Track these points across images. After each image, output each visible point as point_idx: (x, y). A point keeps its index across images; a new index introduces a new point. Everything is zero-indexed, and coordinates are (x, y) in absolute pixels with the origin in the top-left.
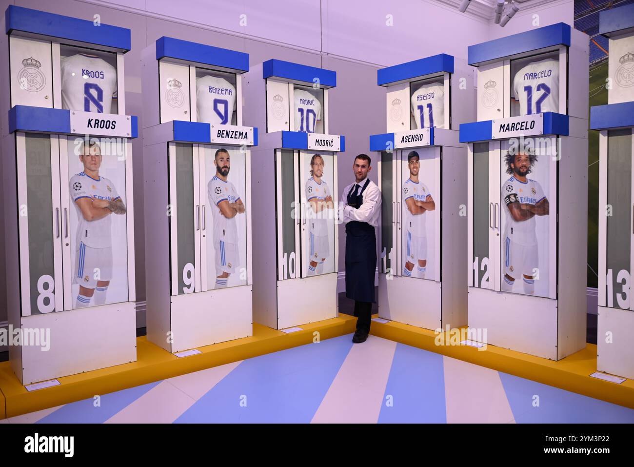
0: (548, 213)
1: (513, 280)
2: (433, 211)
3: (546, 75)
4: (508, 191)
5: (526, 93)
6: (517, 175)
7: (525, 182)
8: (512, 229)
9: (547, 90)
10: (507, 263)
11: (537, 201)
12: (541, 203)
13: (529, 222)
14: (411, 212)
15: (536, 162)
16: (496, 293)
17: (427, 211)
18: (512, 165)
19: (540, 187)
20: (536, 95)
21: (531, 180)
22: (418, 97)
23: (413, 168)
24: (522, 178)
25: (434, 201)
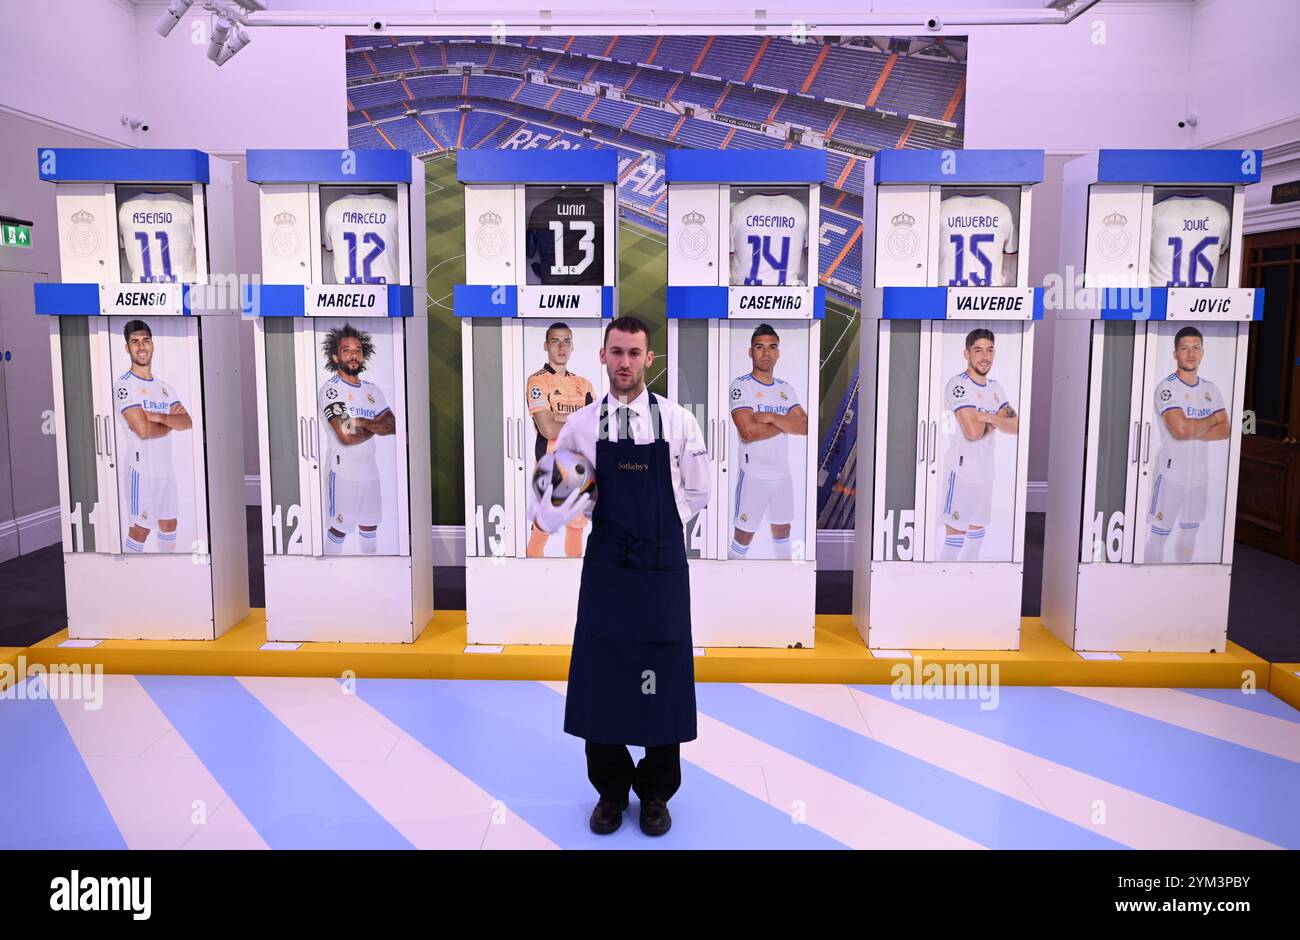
0: (393, 431)
1: (342, 535)
2: (188, 431)
3: (378, 221)
4: (330, 398)
5: (347, 242)
6: (343, 374)
7: (357, 384)
8: (338, 457)
9: (381, 244)
10: (332, 510)
11: (377, 413)
12: (383, 418)
13: (365, 445)
14: (138, 433)
15: (372, 355)
16: (315, 559)
17: (173, 431)
18: (335, 358)
19: (380, 393)
20: (364, 249)
21: (366, 382)
22: (136, 216)
23: (138, 352)
24: (352, 378)
25: (189, 413)
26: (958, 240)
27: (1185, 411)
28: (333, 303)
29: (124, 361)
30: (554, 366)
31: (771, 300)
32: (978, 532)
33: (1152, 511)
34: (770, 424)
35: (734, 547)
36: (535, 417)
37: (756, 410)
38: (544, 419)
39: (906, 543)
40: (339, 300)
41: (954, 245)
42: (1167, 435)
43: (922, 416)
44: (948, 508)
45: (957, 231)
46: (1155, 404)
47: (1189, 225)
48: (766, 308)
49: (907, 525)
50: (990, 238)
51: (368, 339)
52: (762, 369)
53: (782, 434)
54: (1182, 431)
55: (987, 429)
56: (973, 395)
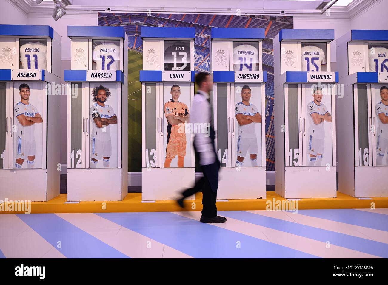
0: (116, 123)
1: (97, 161)
2: (41, 123)
3: (113, 51)
4: (94, 111)
5: (101, 59)
6: (99, 102)
7: (104, 106)
8: (96, 132)
9: (113, 59)
10: (93, 152)
11: (111, 116)
12: (113, 118)
13: (106, 128)
14: (22, 124)
15: (110, 96)
16: (86, 170)
17: (35, 123)
18: (96, 97)
19: (112, 109)
20: (107, 61)
21: (107, 106)
22: (26, 49)
23: (24, 95)
24: (102, 104)
25: (42, 117)
26: (307, 59)
27: (385, 114)
28: (97, 76)
29: (19, 98)
30: (174, 100)
31: (249, 76)
32: (320, 156)
33: (377, 148)
34: (249, 119)
35: (237, 163)
36: (167, 117)
37: (244, 114)
38: (170, 118)
39: (296, 160)
40: (99, 75)
41: (306, 61)
42: (380, 122)
43: (300, 116)
44: (310, 148)
45: (307, 56)
46: (376, 111)
47: (380, 55)
48: (247, 78)
49: (297, 154)
50: (317, 59)
51: (108, 90)
52: (246, 100)
53: (253, 123)
54: (384, 120)
55: (321, 120)
56: (316, 109)
